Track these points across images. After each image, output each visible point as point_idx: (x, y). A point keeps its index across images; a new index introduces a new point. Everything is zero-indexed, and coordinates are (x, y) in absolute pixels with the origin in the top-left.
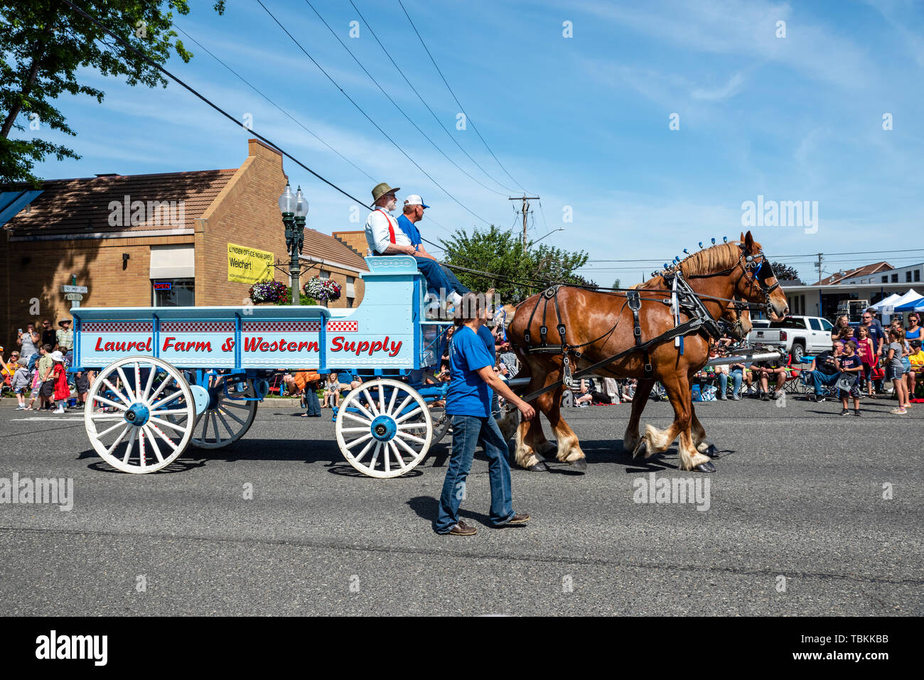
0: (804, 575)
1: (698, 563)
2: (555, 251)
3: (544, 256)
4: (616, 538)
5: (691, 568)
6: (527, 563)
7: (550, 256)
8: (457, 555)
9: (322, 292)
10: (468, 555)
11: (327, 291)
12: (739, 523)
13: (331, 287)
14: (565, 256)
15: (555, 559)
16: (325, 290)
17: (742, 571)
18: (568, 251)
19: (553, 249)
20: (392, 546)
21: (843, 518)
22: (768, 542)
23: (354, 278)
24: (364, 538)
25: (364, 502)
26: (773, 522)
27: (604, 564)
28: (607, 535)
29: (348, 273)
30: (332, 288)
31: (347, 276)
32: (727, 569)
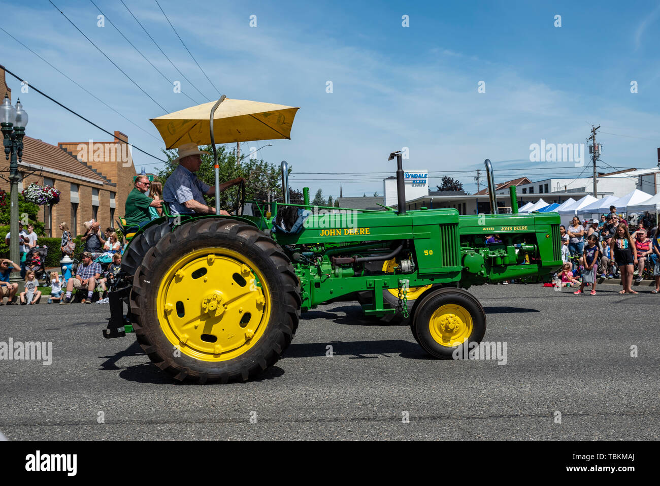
0: (420, 418)
1: (342, 415)
2: (263, 164)
3: (254, 168)
4: (280, 400)
5: (336, 420)
6: (201, 425)
7: (259, 168)
8: (141, 423)
9: (41, 197)
10: (151, 422)
11: (46, 196)
12: (380, 383)
13: (49, 192)
14: (272, 168)
15: (226, 421)
16: (44, 195)
17: (374, 419)
18: (274, 164)
19: (262, 162)
20: (83, 420)
21: (459, 374)
22: (400, 396)
23: (78, 185)
24: (57, 415)
25: (63, 384)
26: (407, 380)
27: (267, 421)
28: (274, 399)
29: (72, 180)
30: (51, 193)
31: (72, 183)
32: (364, 419)
